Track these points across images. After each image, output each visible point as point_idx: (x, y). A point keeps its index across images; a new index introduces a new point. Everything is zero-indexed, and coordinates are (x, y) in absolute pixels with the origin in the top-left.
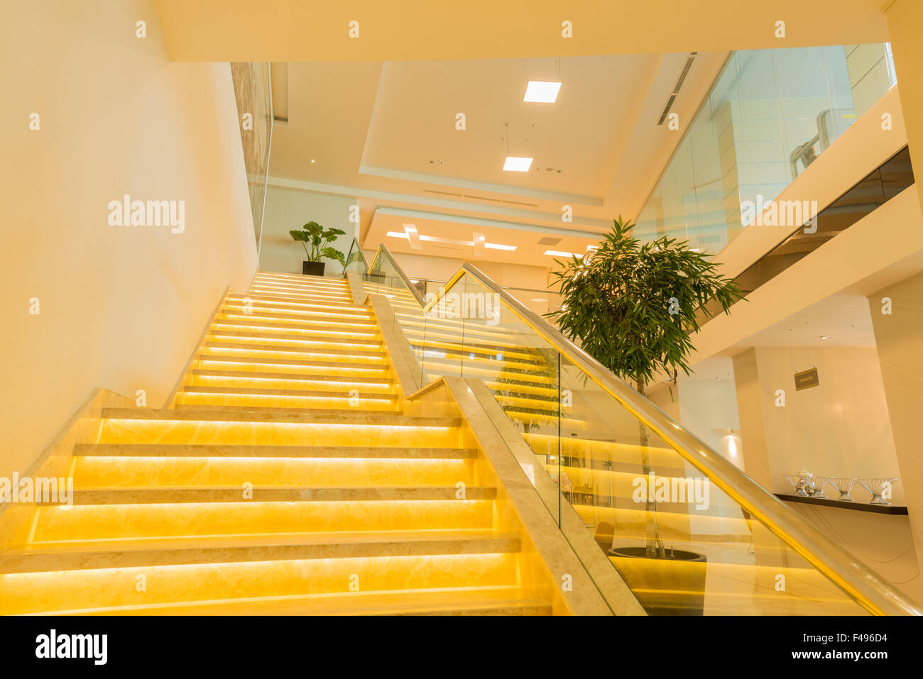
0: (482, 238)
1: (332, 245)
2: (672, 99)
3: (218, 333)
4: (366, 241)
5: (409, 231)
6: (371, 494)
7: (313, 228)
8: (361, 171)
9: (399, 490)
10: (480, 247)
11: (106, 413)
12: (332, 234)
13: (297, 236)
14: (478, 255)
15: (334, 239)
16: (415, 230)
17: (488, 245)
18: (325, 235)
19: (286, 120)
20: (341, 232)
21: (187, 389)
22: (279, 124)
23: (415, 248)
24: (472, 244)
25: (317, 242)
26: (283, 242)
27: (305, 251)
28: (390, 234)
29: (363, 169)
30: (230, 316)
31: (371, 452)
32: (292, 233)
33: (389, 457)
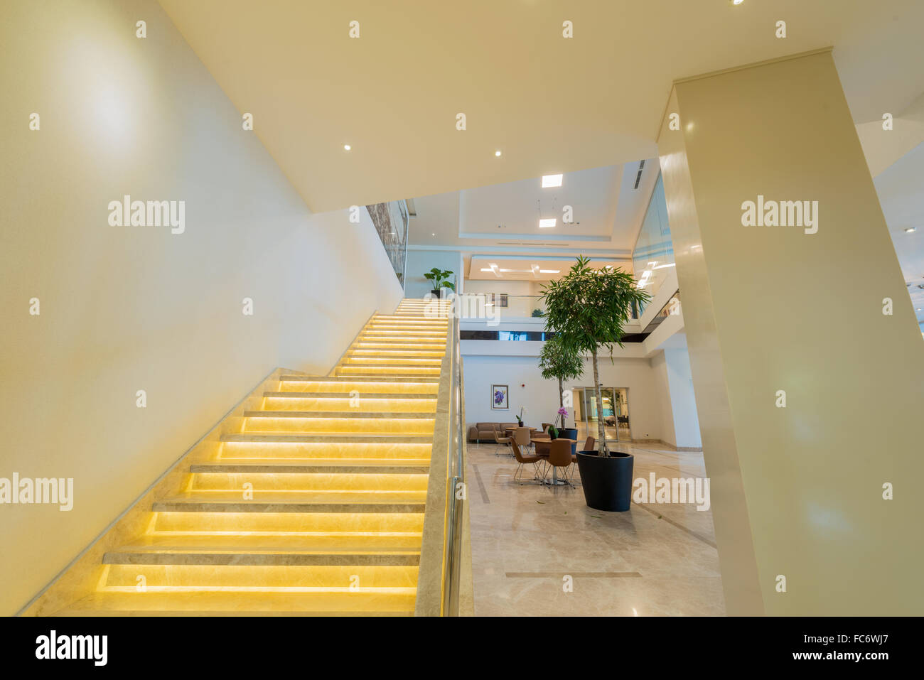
0: (538, 267)
1: (447, 280)
2: (640, 173)
3: (365, 335)
4: (470, 274)
5: (493, 268)
6: (380, 415)
7: (436, 271)
8: (460, 237)
9: (393, 414)
10: (537, 272)
11: (282, 378)
12: (446, 274)
13: (428, 276)
14: (537, 278)
15: (448, 276)
16: (496, 266)
17: (542, 271)
18: (443, 274)
19: (415, 215)
20: (451, 272)
21: (343, 365)
22: (413, 217)
23: (499, 276)
24: (533, 271)
25: (439, 279)
26: (422, 280)
27: (432, 284)
28: (482, 270)
29: (460, 236)
30: (375, 326)
31: (390, 396)
32: (425, 275)
33: (399, 398)
